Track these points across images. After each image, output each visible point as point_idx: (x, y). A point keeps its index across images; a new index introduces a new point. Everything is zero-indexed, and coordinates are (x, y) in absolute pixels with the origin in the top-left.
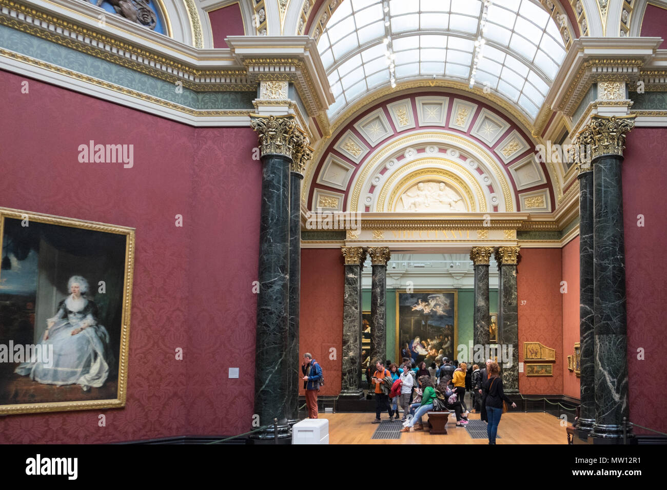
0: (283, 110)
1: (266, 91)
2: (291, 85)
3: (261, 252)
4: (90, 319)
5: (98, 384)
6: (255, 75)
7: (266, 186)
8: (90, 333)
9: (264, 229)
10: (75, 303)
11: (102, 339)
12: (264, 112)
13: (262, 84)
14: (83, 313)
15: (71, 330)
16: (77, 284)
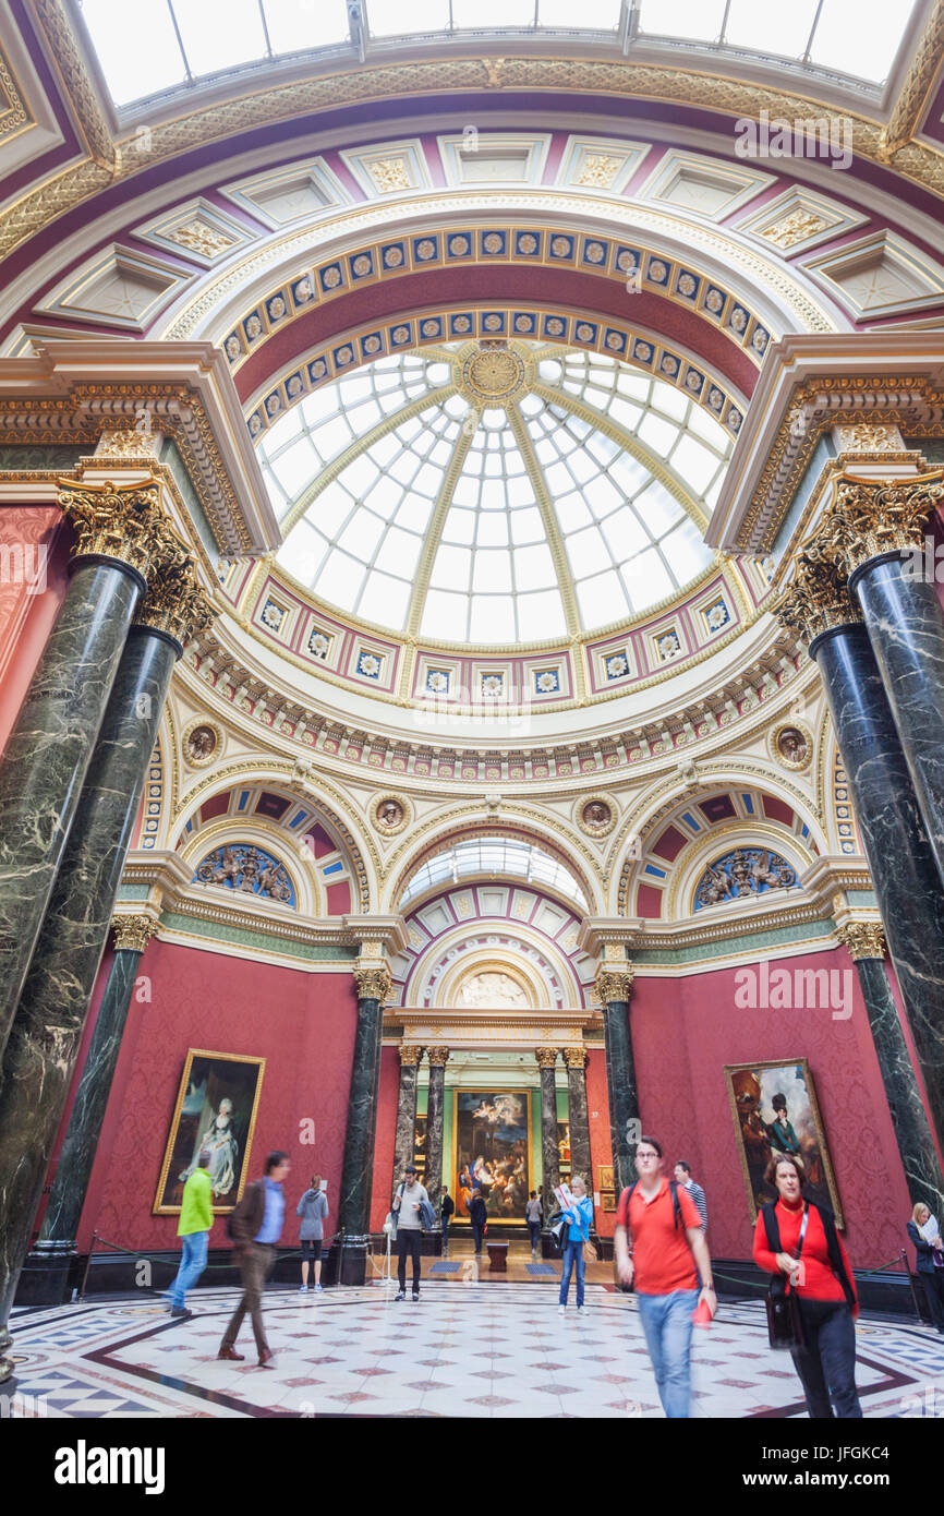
0: (377, 965)
1: (365, 949)
3: (353, 1077)
4: (229, 1135)
5: (225, 1192)
6: (359, 939)
7: (360, 1023)
8: (227, 1146)
9: (357, 1057)
10: (222, 1121)
11: (233, 1151)
12: (364, 966)
14: (225, 1129)
15: (216, 1143)
16: (226, 1105)
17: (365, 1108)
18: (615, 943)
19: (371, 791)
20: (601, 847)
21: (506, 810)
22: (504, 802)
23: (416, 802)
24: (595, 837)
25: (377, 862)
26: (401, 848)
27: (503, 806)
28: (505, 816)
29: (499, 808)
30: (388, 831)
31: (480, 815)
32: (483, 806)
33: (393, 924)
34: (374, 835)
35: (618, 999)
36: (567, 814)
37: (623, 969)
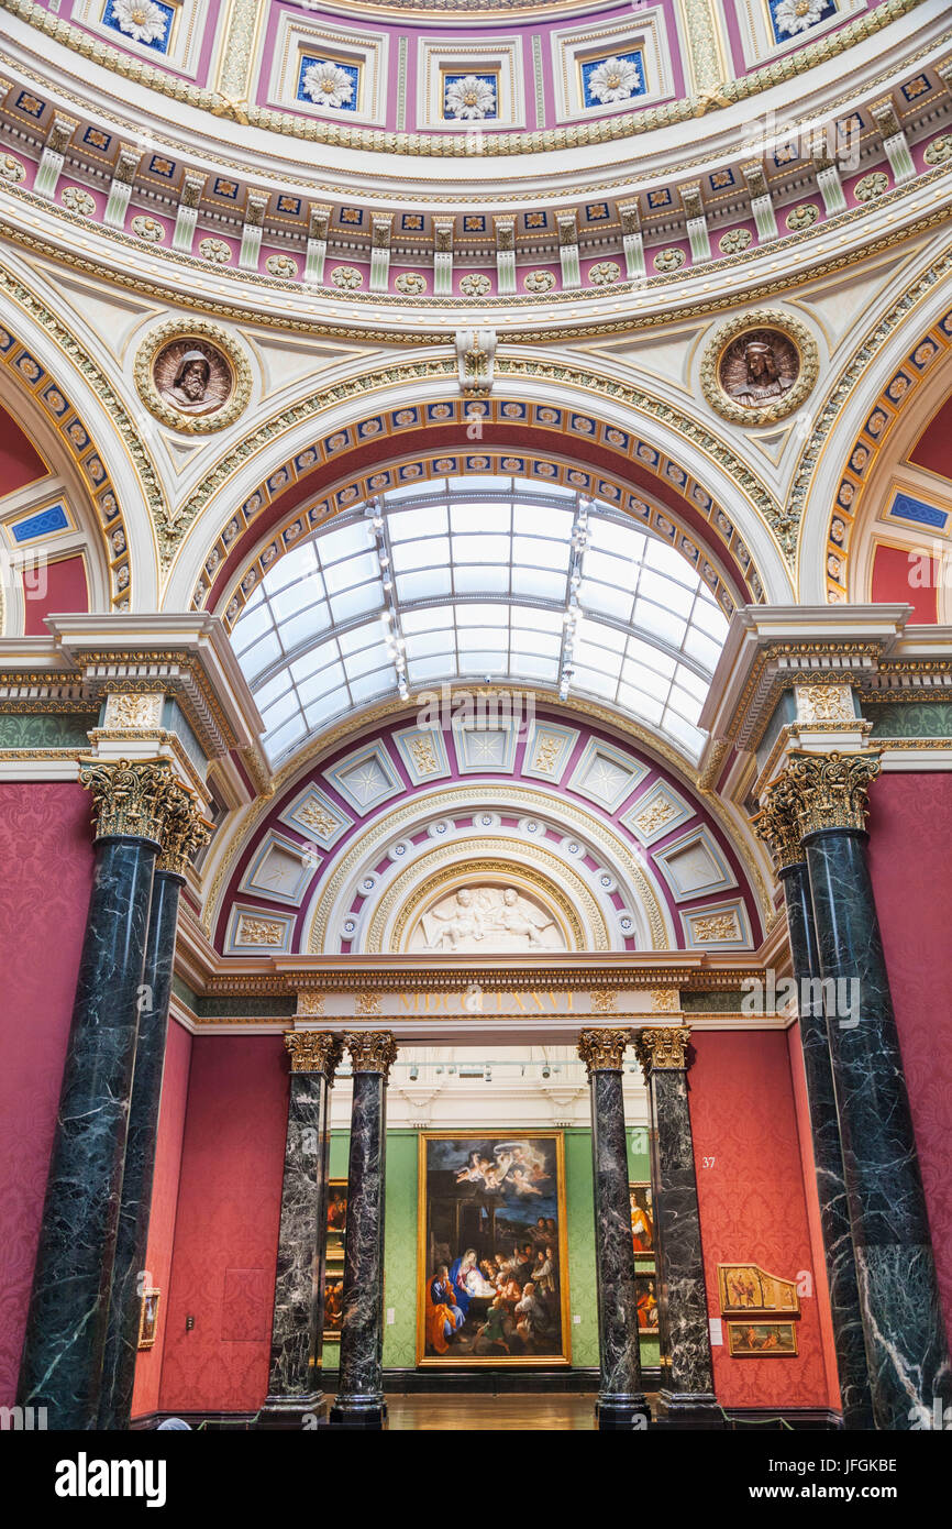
2: (168, 700)
6: (98, 683)
13: (111, 698)
17: (98, 1131)
18: (822, 679)
19: (138, 309)
20: (772, 450)
21: (511, 372)
22: (505, 351)
23: (267, 353)
24: (756, 423)
25: (157, 495)
26: (226, 464)
27: (503, 363)
28: (508, 387)
29: (492, 367)
30: (187, 419)
31: (443, 387)
32: (449, 363)
33: (190, 638)
34: (146, 426)
35: (838, 822)
36: (676, 376)
37: (852, 744)
